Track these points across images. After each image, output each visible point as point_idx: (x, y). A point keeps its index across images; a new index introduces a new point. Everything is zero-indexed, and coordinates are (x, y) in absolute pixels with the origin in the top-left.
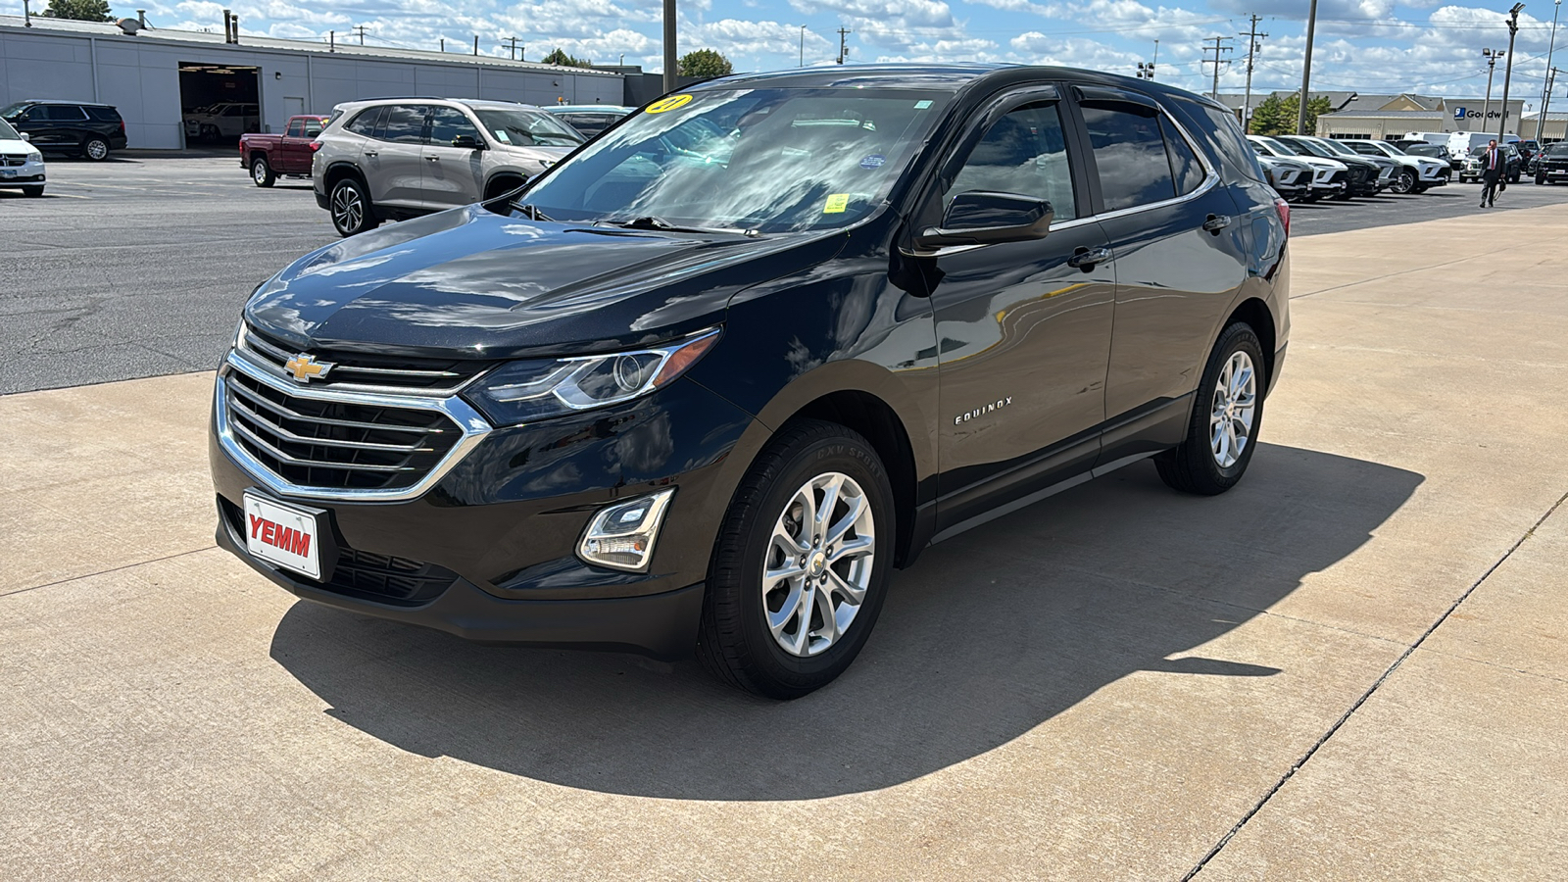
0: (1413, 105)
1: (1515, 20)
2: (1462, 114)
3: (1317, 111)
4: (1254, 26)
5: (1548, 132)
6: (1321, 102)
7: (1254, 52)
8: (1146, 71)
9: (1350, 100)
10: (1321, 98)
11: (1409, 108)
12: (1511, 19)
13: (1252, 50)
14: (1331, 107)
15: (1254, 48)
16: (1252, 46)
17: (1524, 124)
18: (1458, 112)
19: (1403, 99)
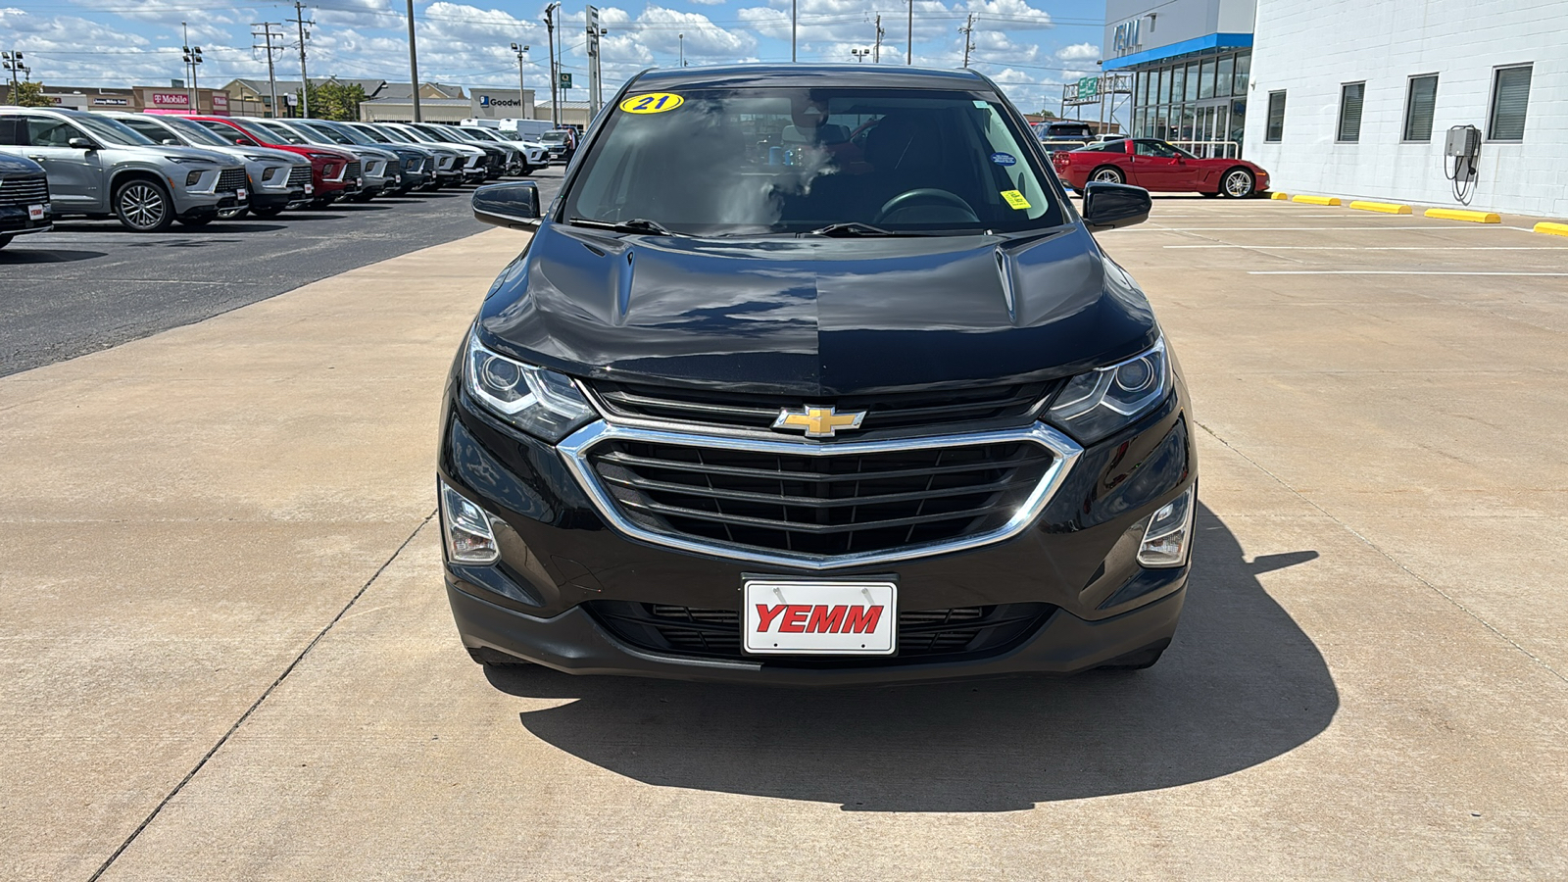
0: (438, 94)
1: (550, 19)
2: (486, 102)
3: (353, 98)
4: (299, 13)
5: (567, 119)
6: (355, 89)
7: (304, 38)
8: (193, 55)
9: (380, 88)
10: (354, 85)
11: (434, 96)
12: (547, 18)
13: (301, 37)
14: (366, 94)
15: (304, 35)
16: (301, 34)
17: (538, 112)
18: (483, 101)
19: (428, 88)
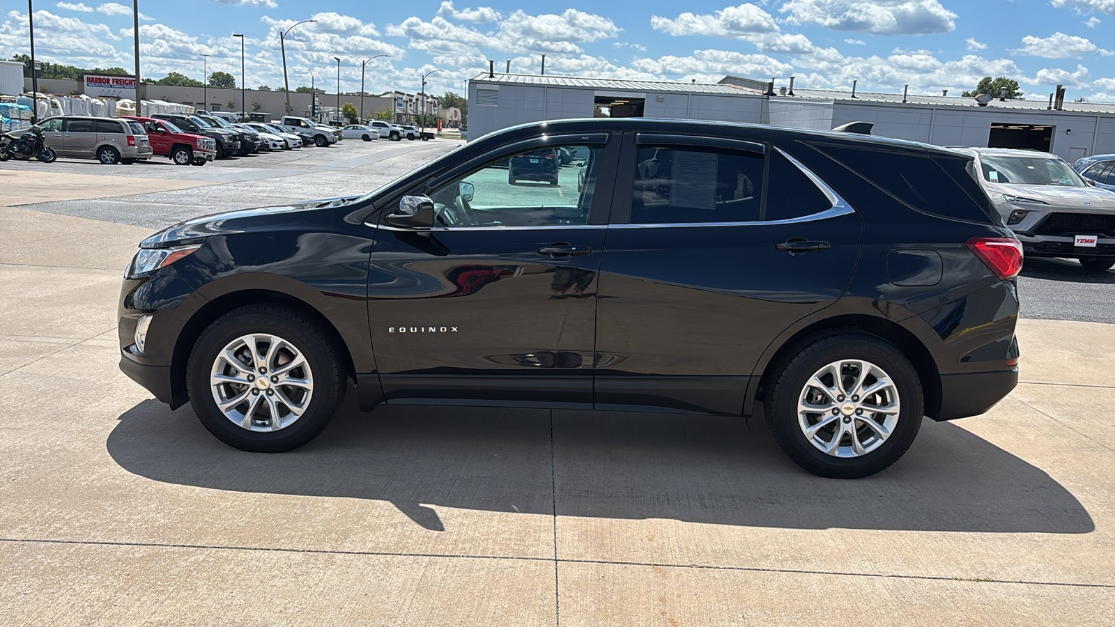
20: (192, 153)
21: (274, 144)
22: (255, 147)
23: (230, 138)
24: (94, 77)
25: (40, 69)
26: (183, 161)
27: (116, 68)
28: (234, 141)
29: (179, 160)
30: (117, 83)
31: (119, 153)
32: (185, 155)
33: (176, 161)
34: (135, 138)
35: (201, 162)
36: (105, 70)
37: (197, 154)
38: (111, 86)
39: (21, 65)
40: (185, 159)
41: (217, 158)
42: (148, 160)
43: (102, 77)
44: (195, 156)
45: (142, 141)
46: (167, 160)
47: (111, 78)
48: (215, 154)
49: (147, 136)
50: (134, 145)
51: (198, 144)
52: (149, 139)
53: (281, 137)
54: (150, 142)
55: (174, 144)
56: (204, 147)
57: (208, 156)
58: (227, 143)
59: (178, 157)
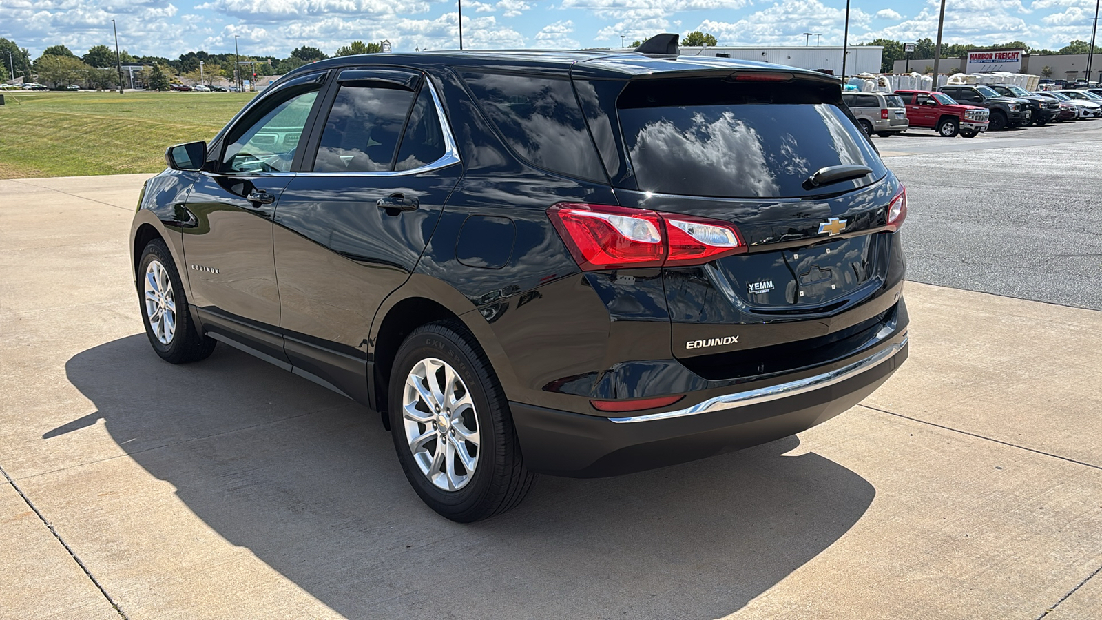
20: (959, 124)
21: (1085, 111)
22: (1052, 116)
23: (1017, 108)
24: (978, 53)
25: (913, 51)
26: (949, 133)
27: (1015, 42)
28: (1022, 110)
29: (944, 132)
30: (999, 57)
31: (872, 126)
32: (952, 126)
33: (941, 133)
34: (889, 112)
35: (971, 134)
36: (1003, 45)
37: (963, 125)
38: (993, 61)
39: (880, 49)
40: (951, 131)
41: (989, 130)
42: (902, 132)
43: (985, 53)
44: (961, 127)
45: (896, 113)
46: (933, 132)
47: (994, 53)
48: (987, 125)
49: (905, 109)
50: (887, 118)
51: (966, 115)
52: (907, 111)
53: (1097, 103)
54: (908, 115)
55: (942, 115)
56: (973, 118)
57: (976, 127)
58: (1013, 113)
59: (945, 129)
